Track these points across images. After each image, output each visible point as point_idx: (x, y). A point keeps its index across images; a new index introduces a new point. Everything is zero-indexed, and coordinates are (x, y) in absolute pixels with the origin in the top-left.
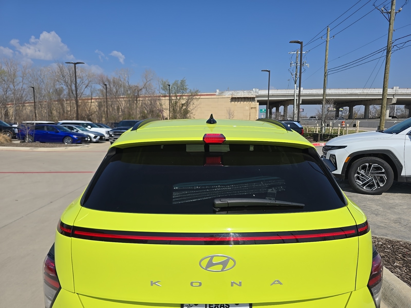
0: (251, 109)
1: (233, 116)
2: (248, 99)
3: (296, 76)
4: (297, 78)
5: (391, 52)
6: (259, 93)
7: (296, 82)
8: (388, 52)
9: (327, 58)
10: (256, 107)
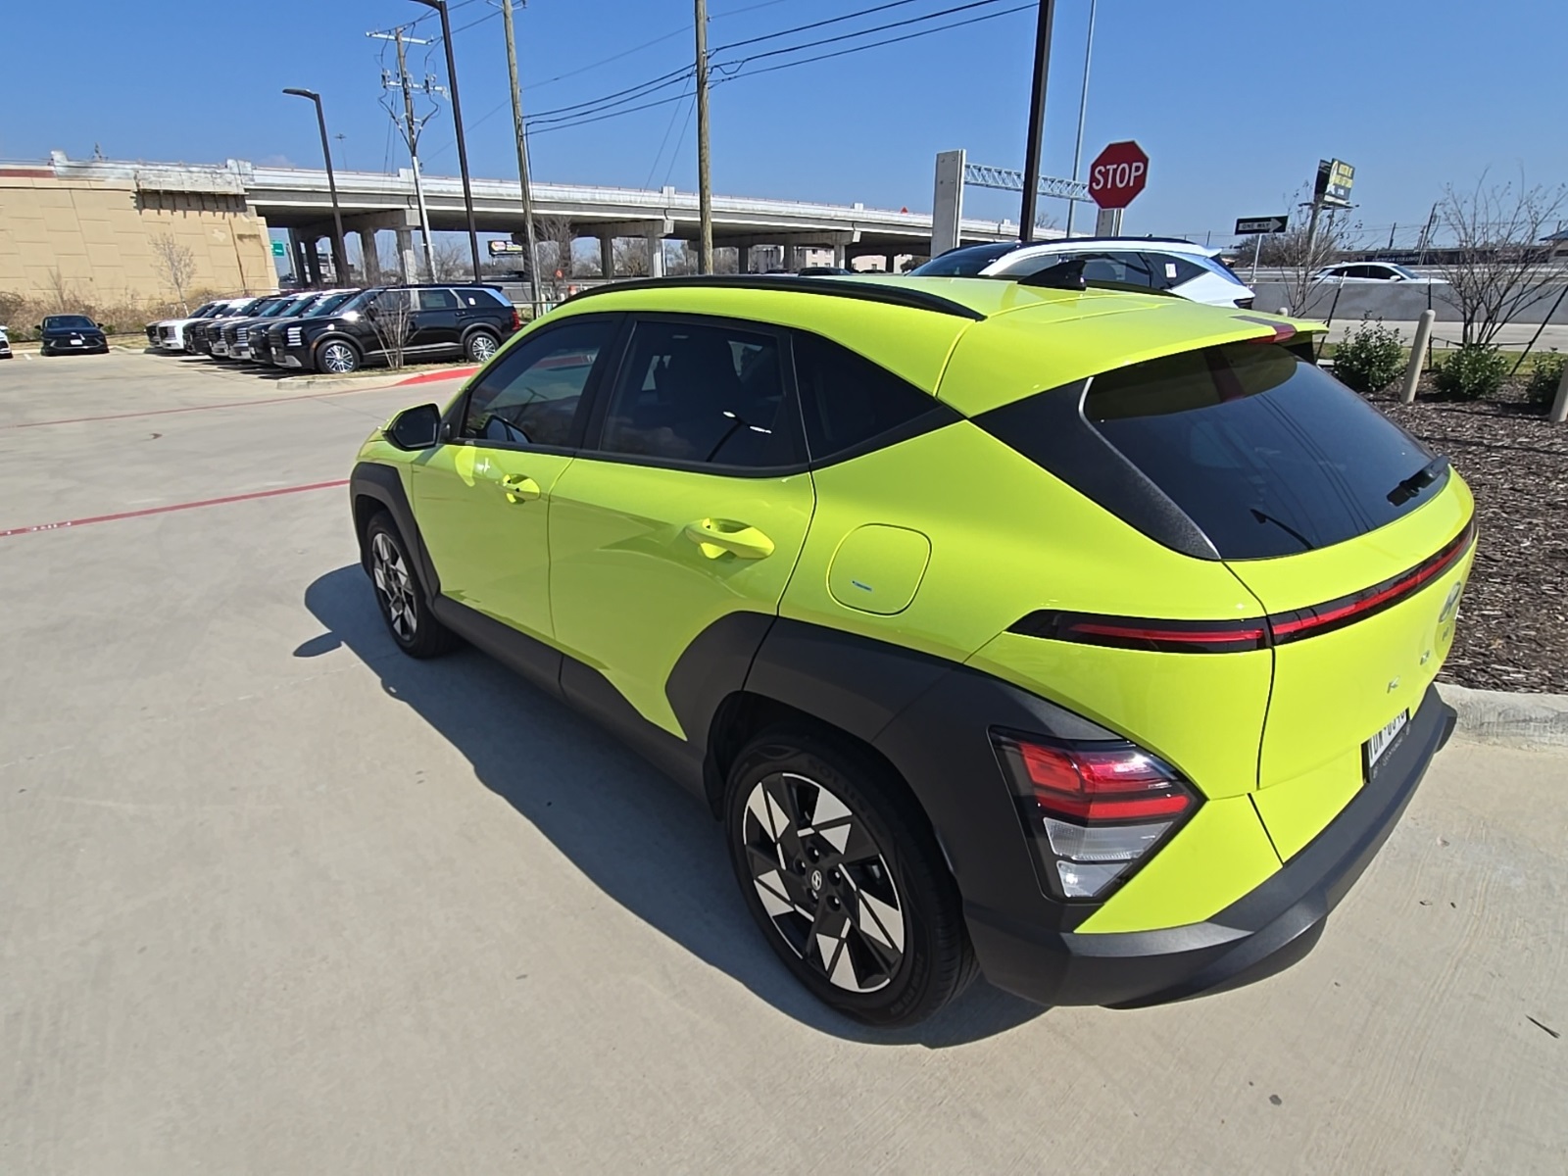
0: (237, 241)
1: (188, 269)
2: (216, 202)
3: (410, 128)
4: (416, 133)
5: (707, 86)
6: (258, 180)
7: (415, 146)
8: (701, 84)
9: (515, 76)
10: (257, 233)
